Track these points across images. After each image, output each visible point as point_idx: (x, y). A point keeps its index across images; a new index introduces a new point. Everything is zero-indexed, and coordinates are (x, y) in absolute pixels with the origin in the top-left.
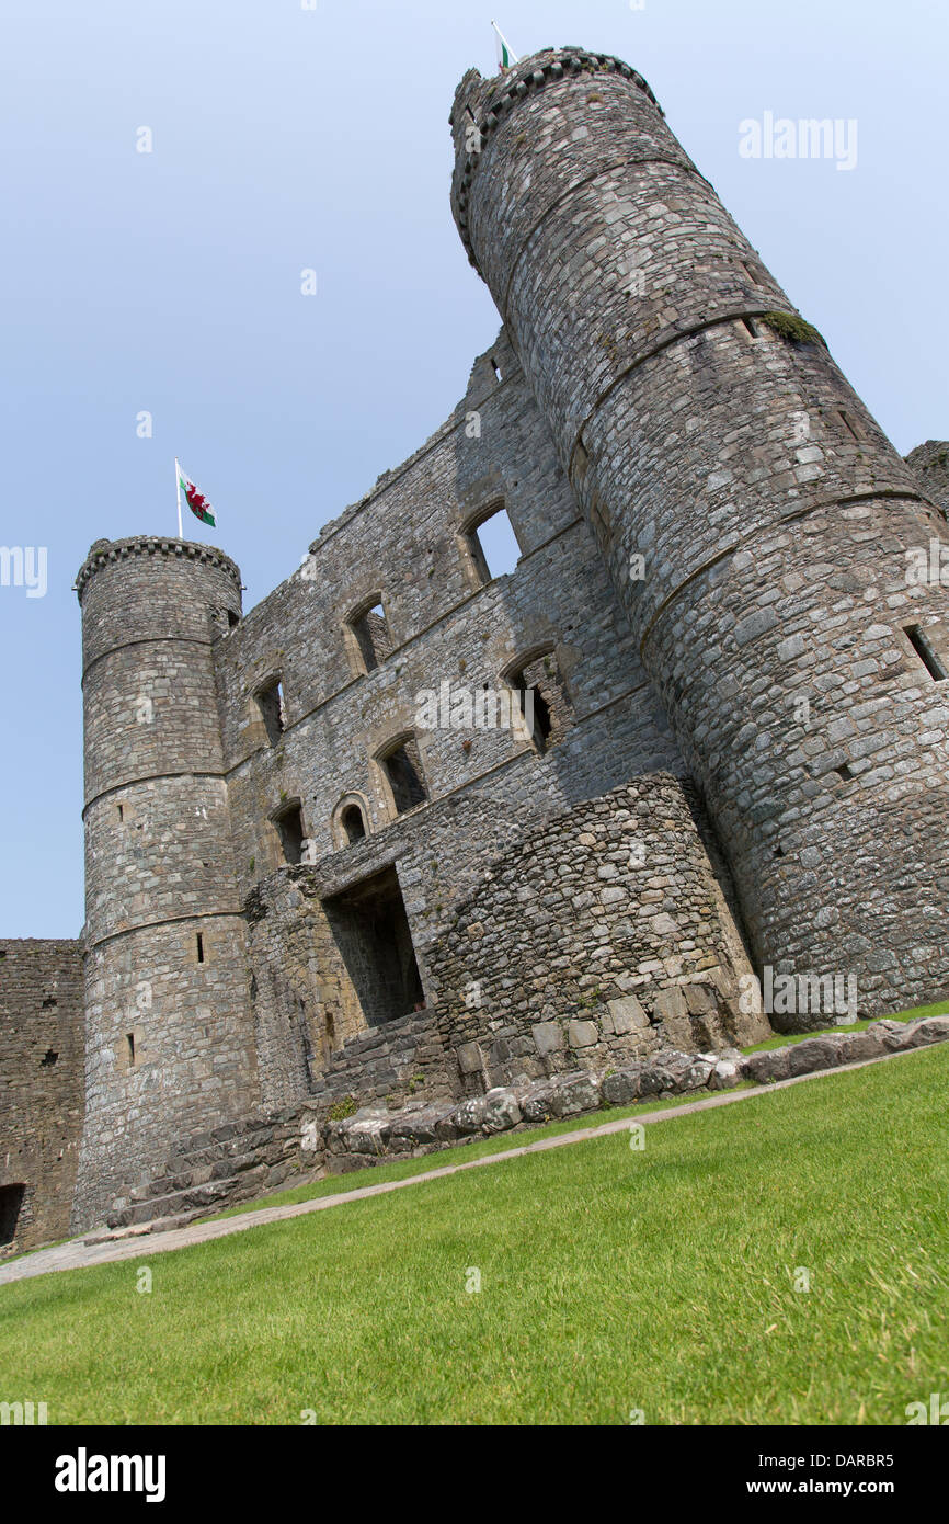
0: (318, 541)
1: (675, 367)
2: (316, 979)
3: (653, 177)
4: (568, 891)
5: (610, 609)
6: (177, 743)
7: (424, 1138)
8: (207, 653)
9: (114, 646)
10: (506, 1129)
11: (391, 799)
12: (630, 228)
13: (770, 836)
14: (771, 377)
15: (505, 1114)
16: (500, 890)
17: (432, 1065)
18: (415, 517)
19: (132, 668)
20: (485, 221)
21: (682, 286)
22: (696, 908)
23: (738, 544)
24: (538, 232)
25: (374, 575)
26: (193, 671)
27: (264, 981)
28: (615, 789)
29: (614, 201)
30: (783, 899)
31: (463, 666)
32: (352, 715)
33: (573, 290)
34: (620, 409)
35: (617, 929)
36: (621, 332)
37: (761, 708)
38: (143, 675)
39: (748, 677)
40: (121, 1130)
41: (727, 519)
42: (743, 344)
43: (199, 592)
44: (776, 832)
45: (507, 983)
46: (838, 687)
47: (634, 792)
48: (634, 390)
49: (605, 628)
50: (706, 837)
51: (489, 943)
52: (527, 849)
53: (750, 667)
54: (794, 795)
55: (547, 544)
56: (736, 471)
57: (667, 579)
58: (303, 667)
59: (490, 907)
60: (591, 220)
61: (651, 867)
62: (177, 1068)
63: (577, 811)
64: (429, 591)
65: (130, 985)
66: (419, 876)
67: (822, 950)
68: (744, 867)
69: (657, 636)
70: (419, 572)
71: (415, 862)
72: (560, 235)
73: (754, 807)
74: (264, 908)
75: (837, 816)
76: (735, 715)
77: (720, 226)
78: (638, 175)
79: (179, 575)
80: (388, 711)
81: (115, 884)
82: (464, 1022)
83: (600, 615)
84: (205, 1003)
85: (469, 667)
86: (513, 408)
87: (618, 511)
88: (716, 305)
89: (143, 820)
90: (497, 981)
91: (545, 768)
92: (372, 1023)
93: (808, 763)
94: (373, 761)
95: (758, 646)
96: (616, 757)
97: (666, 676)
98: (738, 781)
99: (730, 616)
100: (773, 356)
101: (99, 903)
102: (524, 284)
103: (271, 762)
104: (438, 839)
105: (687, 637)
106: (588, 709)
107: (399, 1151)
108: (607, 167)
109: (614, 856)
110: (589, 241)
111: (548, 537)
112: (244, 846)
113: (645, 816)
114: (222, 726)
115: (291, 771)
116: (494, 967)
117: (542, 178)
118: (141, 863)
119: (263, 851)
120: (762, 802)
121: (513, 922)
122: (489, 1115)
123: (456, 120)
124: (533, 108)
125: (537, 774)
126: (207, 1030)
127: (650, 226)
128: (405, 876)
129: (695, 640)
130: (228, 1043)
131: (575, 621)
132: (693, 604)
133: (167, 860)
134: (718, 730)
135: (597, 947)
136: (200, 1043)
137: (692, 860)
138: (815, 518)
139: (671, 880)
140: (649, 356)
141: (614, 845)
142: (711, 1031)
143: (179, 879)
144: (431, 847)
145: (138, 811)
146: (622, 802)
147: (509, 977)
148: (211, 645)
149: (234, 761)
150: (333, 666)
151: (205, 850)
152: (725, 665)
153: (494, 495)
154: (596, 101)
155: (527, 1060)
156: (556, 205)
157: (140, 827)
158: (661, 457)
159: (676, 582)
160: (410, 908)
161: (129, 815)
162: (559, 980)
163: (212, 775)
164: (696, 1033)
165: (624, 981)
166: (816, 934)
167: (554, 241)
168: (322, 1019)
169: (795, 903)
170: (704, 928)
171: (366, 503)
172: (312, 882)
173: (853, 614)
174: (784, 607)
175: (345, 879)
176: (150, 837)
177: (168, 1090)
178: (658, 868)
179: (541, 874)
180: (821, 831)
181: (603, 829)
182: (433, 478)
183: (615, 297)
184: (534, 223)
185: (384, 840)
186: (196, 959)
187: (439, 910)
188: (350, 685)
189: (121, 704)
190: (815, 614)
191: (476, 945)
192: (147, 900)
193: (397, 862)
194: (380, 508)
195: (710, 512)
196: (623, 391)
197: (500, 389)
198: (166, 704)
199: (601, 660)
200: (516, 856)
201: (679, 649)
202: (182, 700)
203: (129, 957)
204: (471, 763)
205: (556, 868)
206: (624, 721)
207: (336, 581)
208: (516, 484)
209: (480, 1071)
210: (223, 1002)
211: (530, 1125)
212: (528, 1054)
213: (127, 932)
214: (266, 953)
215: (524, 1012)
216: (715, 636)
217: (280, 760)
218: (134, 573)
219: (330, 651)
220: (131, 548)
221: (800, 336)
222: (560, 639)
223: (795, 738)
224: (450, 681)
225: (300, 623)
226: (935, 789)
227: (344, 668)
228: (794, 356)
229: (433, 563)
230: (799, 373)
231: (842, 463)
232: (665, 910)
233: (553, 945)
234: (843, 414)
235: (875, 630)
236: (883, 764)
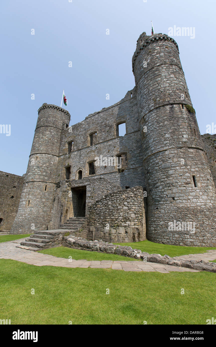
0: (88, 117)
1: (166, 110)
2: (66, 202)
3: (173, 69)
4: (117, 205)
5: (140, 150)
6: (51, 148)
7: (81, 246)
8: (60, 132)
9: (43, 125)
10: (96, 250)
11: (88, 171)
12: (166, 78)
13: (156, 205)
14: (184, 118)
15: (97, 248)
16: (105, 201)
17: (84, 228)
18: (108, 119)
19: (46, 131)
20: (138, 65)
21: (172, 94)
22: (139, 214)
23: (168, 149)
24: (148, 72)
25: (97, 127)
26: (57, 134)
27: (57, 199)
28: (131, 188)
29: (164, 71)
30: (155, 217)
31: (109, 151)
32: (85, 153)
33: (151, 87)
34: (153, 114)
35: (124, 214)
36: (158, 99)
37: (162, 181)
38: (47, 133)
39: (161, 175)
40: (24, 217)
41: (167, 144)
42: (180, 110)
43: (62, 119)
44: (158, 205)
45: (102, 218)
46: (177, 183)
47: (135, 189)
48: (157, 112)
49: (138, 153)
50: (145, 200)
51: (101, 209)
52: (112, 195)
53: (163, 173)
54: (163, 199)
55: (132, 133)
56: (171, 135)
57: (152, 151)
58: (78, 141)
59: (103, 203)
60: (159, 74)
61: (134, 205)
62: (36, 209)
63: (123, 191)
64: (106, 134)
65: (31, 191)
66: (90, 190)
67: (159, 229)
68: (150, 208)
69: (147, 160)
70: (106, 130)
71: (90, 187)
72: (152, 74)
73: (155, 199)
74: (60, 186)
75: (170, 206)
76: (157, 181)
77: (183, 83)
78: (171, 67)
79: (59, 114)
80: (92, 155)
81: (33, 172)
82: (92, 222)
83: (137, 150)
84: (44, 198)
85: (110, 152)
86: (133, 104)
87: (147, 134)
88: (177, 100)
89: (41, 161)
90: (100, 217)
91: (119, 176)
92: (75, 216)
93: (168, 195)
94: (87, 163)
95: (165, 170)
96: (133, 178)
97: (146, 168)
98: (154, 193)
99: (162, 162)
100: (185, 114)
101: (29, 174)
102: (142, 82)
103: (68, 157)
104: (96, 184)
105: (153, 163)
106: (130, 167)
107: (76, 247)
108: (165, 63)
109: (128, 201)
110: (157, 78)
111: (132, 132)
112: (58, 171)
113: (135, 195)
114: (60, 147)
115: (71, 160)
116: (101, 214)
117: (152, 61)
118: (38, 169)
119: (62, 173)
120: (157, 198)
121: (106, 207)
122: (94, 247)
123: (138, 42)
124: (154, 45)
125: (117, 176)
126: (43, 204)
127: (170, 79)
128: (88, 189)
129: (154, 164)
130: (47, 207)
131: (132, 150)
132: (156, 157)
133: (43, 170)
134: (153, 182)
135: (120, 217)
136: (42, 205)
137: (141, 204)
138: (183, 149)
139: (137, 208)
140: (161, 106)
141: (128, 199)
142: (136, 237)
143: (45, 174)
144: (94, 185)
145: (40, 159)
146: (132, 191)
147: (102, 217)
148: (62, 130)
149: (61, 154)
150: (84, 143)
151: (51, 170)
152: (158, 171)
153: (124, 120)
154: (167, 48)
155: (102, 233)
156: (153, 68)
157: (40, 162)
158: (158, 127)
159: (154, 152)
160: (87, 195)
161: (38, 159)
162: (112, 220)
163: (56, 156)
164: (133, 237)
165: (123, 224)
166: (159, 226)
167: (151, 75)
168: (66, 210)
169: (157, 219)
170: (140, 218)
171: (99, 113)
172: (70, 184)
173: (184, 170)
174: (172, 164)
175: (76, 185)
176: (41, 165)
177: (34, 212)
178: (135, 205)
179: (114, 200)
180: (166, 208)
181: (127, 195)
182: (113, 112)
183: (159, 92)
184: (148, 70)
185: (86, 181)
186: (45, 190)
187: (92, 197)
188: (87, 147)
189: (42, 137)
190: (177, 168)
191: (98, 209)
192: (38, 177)
193: (87, 186)
194: (101, 115)
195: (164, 141)
196: (155, 111)
197: (131, 99)
198: (50, 140)
199: (135, 159)
200: (110, 195)
201: (150, 164)
202: (54, 140)
203: (32, 186)
204: (105, 170)
205: (117, 200)
206: (136, 172)
207: (89, 126)
208: (129, 119)
209: (93, 232)
210: (48, 199)
211: (101, 252)
212: (102, 231)
213: (33, 181)
214: (58, 194)
215: (104, 224)
216: (158, 165)
217: (69, 157)
218: (50, 112)
219: (84, 139)
220: (51, 107)
221: (191, 111)
222: (129, 152)
223: (167, 189)
224: (106, 153)
225: (80, 132)
226: (188, 207)
227: (86, 144)
228: (189, 115)
229: (109, 129)
230: (189, 119)
231: (191, 140)
232: (134, 213)
233: (112, 214)
234: (194, 129)
235: (187, 174)
236: (181, 200)
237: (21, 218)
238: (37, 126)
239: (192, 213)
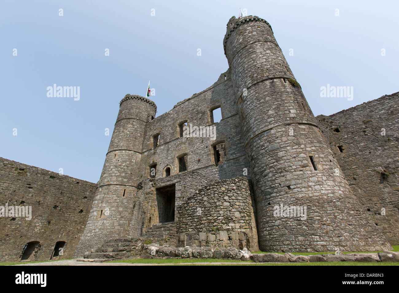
0: (176, 105)
1: (266, 85)
2: (150, 207)
3: (269, 45)
4: (216, 201)
5: (240, 136)
6: (132, 143)
7: (166, 255)
8: (145, 124)
9: (125, 118)
10: (187, 257)
11: (178, 168)
12: (261, 54)
13: (268, 199)
14: (288, 92)
15: (188, 254)
16: (199, 196)
17: (172, 236)
18: (200, 105)
19: (127, 124)
20: (230, 46)
21: (271, 68)
22: (246, 213)
23: (273, 128)
24: (241, 51)
25: (187, 116)
26: (141, 128)
27: (137, 205)
28: (232, 178)
29: (259, 48)
30: (268, 216)
31: (203, 141)
32: (174, 146)
33: (246, 64)
34: (252, 92)
35: (226, 213)
36: (255, 75)
37: (271, 167)
38: (129, 126)
39: (269, 159)
40: (93, 234)
41: (271, 121)
42: (282, 84)
43: (147, 111)
44: (269, 198)
45: (196, 220)
46: (291, 167)
47: (237, 180)
48: (256, 88)
49: (238, 140)
50: (252, 195)
51: (194, 209)
52: (208, 188)
53: (271, 157)
54: (275, 190)
55: (228, 118)
56: (276, 111)
57: (255, 132)
58: (166, 133)
59: (196, 200)
60: (253, 51)
61: (237, 200)
62: (111, 222)
63: (222, 182)
64: (199, 122)
65: (105, 198)
66: (181, 188)
67: (275, 231)
68: (260, 205)
69: (250, 145)
70: (198, 117)
71: (180, 185)
72: (246, 52)
73: (265, 191)
74: (142, 187)
75: (285, 198)
76: (265, 167)
77: (282, 58)
78: (265, 44)
79: (143, 105)
80: (183, 147)
81: (109, 172)
82: (183, 227)
83: (237, 137)
84: (122, 207)
85: (204, 141)
86: (227, 86)
87: (247, 114)
88: (278, 74)
89: (120, 159)
90: (193, 219)
91: (216, 170)
92: (160, 222)
93: (280, 183)
94: (176, 158)
95: (273, 152)
96: (234, 171)
97: (250, 154)
98: (262, 184)
99: (268, 144)
100: (289, 88)
101: (104, 176)
102: (236, 61)
103: (153, 153)
104: (187, 180)
105: (257, 146)
106: (230, 158)
107: (160, 256)
108: (259, 41)
109: (229, 195)
110: (252, 55)
111: (229, 116)
112: (141, 171)
113: (238, 187)
114: (144, 142)
115: (157, 156)
116: (194, 215)
117: (244, 40)
118: (116, 169)
119: (145, 173)
120: (267, 190)
121: (201, 205)
122: (184, 253)
123: (228, 25)
124: (245, 26)
125: (214, 170)
126: (120, 214)
127: (266, 55)
128: (177, 187)
129: (259, 147)
130: (125, 218)
131: (231, 137)
132: (260, 139)
133: (122, 170)
134: (260, 170)
135: (220, 216)
136: (118, 217)
137: (247, 200)
138: (292, 126)
139: (241, 204)
140: (260, 82)
141: (229, 192)
142: (244, 245)
143: (124, 175)
144: (185, 182)
145: (119, 157)
146: (233, 182)
147: (196, 219)
148: (146, 123)
149: (144, 151)
150: (173, 134)
151: (132, 170)
152: (265, 155)
153: (219, 104)
154: (259, 27)
155: (196, 241)
156: (246, 46)
157: (119, 161)
158: (259, 104)
159: (257, 133)
160: (176, 195)
161: (117, 157)
162: (209, 222)
163: (138, 152)
164: (240, 245)
165: (225, 227)
166: (275, 227)
167: (244, 53)
168: (149, 218)
169: (271, 217)
170: (247, 218)
171: (189, 99)
172: (155, 183)
173: (297, 150)
174: (281, 145)
175: (163, 185)
176: (120, 163)
177: (107, 226)
178: (239, 200)
179: (210, 195)
180: (280, 201)
181: (227, 187)
182: (206, 97)
183: (255, 68)
184: (241, 49)
185: (174, 178)
186: (123, 195)
187: (183, 198)
188: (175, 139)
189: (122, 131)
190: (288, 148)
191: (190, 209)
192: (115, 179)
193: (176, 184)
194: (192, 101)
195: (268, 119)
196: (253, 88)
197: (225, 81)
198: (132, 134)
199: (235, 147)
200: (205, 189)
201: (254, 149)
202: (136, 134)
203: (107, 191)
204: (199, 164)
205: (214, 194)
206: (237, 163)
207: (178, 115)
208: (224, 103)
209: (184, 241)
210: (126, 208)
211: (194, 258)
212: (197, 239)
213: (108, 185)
214: (140, 198)
215: (198, 228)
216: (264, 147)
217: (155, 153)
218: (134, 103)
219: (173, 130)
220: (134, 97)
221: (295, 85)
222: (227, 140)
223: (278, 176)
224: (199, 144)
225: (167, 122)
226: (311, 197)
227: (175, 135)
228: (294, 89)
229: (201, 116)
230: (294, 93)
231: (301, 115)
232: (238, 211)
233: (209, 213)
234: (303, 104)
235: (302, 155)
236: (299, 188)
237: (89, 235)
238: (118, 119)
239: (317, 204)
